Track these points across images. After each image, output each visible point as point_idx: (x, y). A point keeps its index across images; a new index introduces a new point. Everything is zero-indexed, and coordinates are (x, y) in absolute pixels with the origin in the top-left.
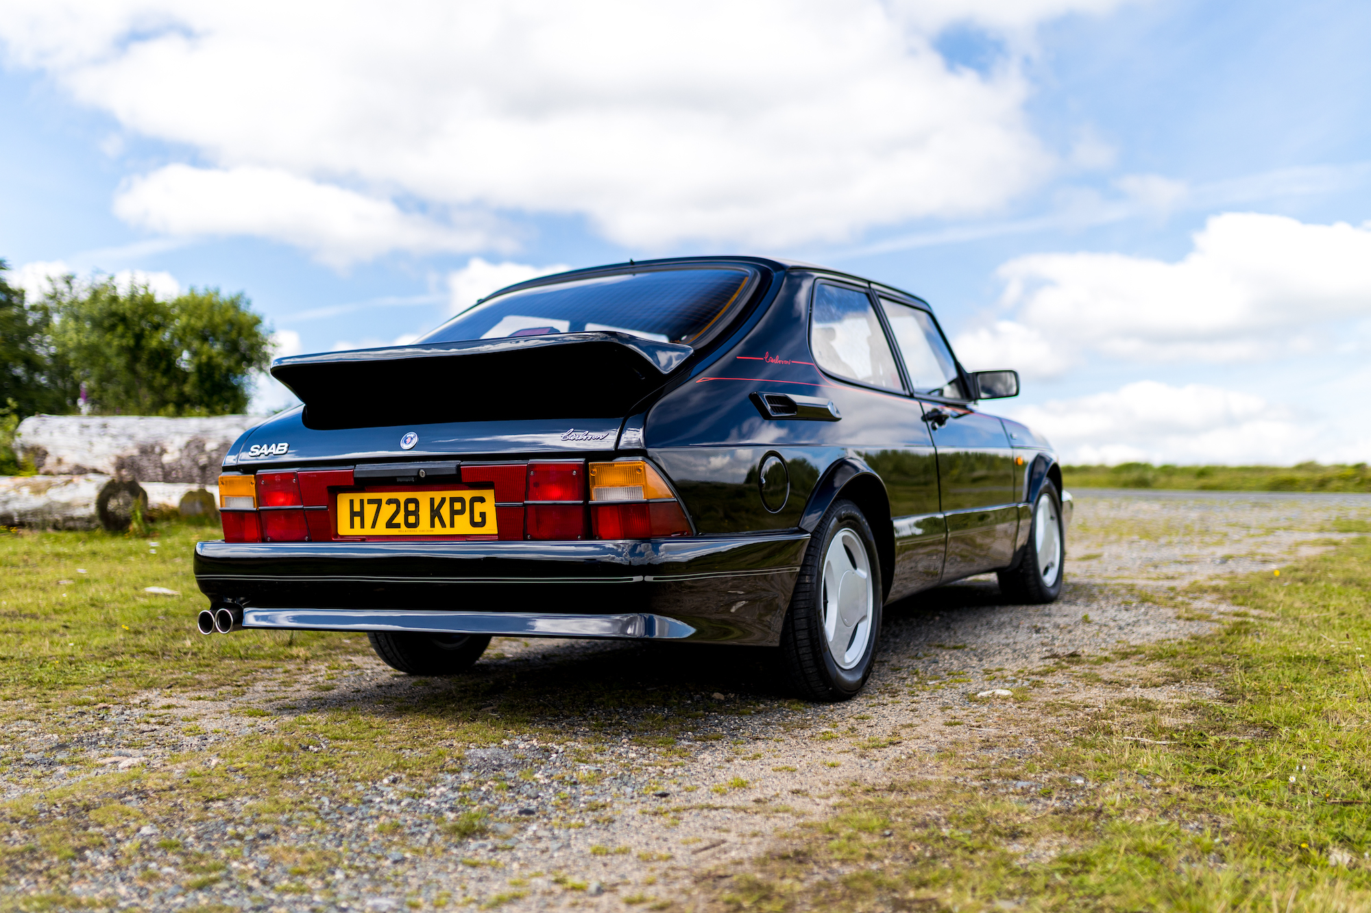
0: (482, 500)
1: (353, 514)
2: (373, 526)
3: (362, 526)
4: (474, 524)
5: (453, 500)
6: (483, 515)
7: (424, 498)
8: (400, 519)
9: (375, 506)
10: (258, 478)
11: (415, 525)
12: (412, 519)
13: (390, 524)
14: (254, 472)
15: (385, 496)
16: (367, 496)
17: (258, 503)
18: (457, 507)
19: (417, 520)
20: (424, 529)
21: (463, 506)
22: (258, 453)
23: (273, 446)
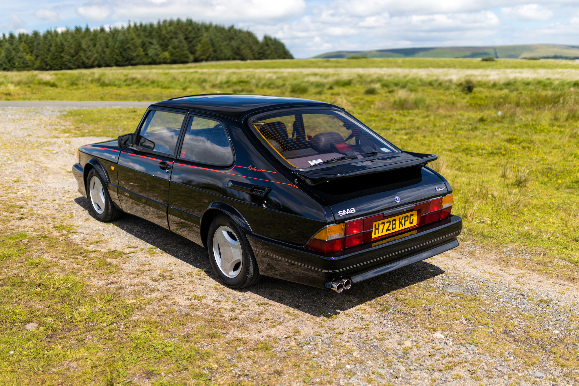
0: (413, 215)
1: (376, 229)
3: (378, 233)
4: (411, 223)
5: (406, 217)
6: (413, 220)
7: (397, 218)
9: (383, 225)
10: (346, 225)
11: (395, 228)
13: (388, 230)
14: (343, 222)
15: (386, 220)
16: (380, 222)
17: (345, 234)
18: (406, 219)
19: (396, 226)
20: (398, 229)
21: (408, 218)
22: (343, 214)
23: (348, 210)
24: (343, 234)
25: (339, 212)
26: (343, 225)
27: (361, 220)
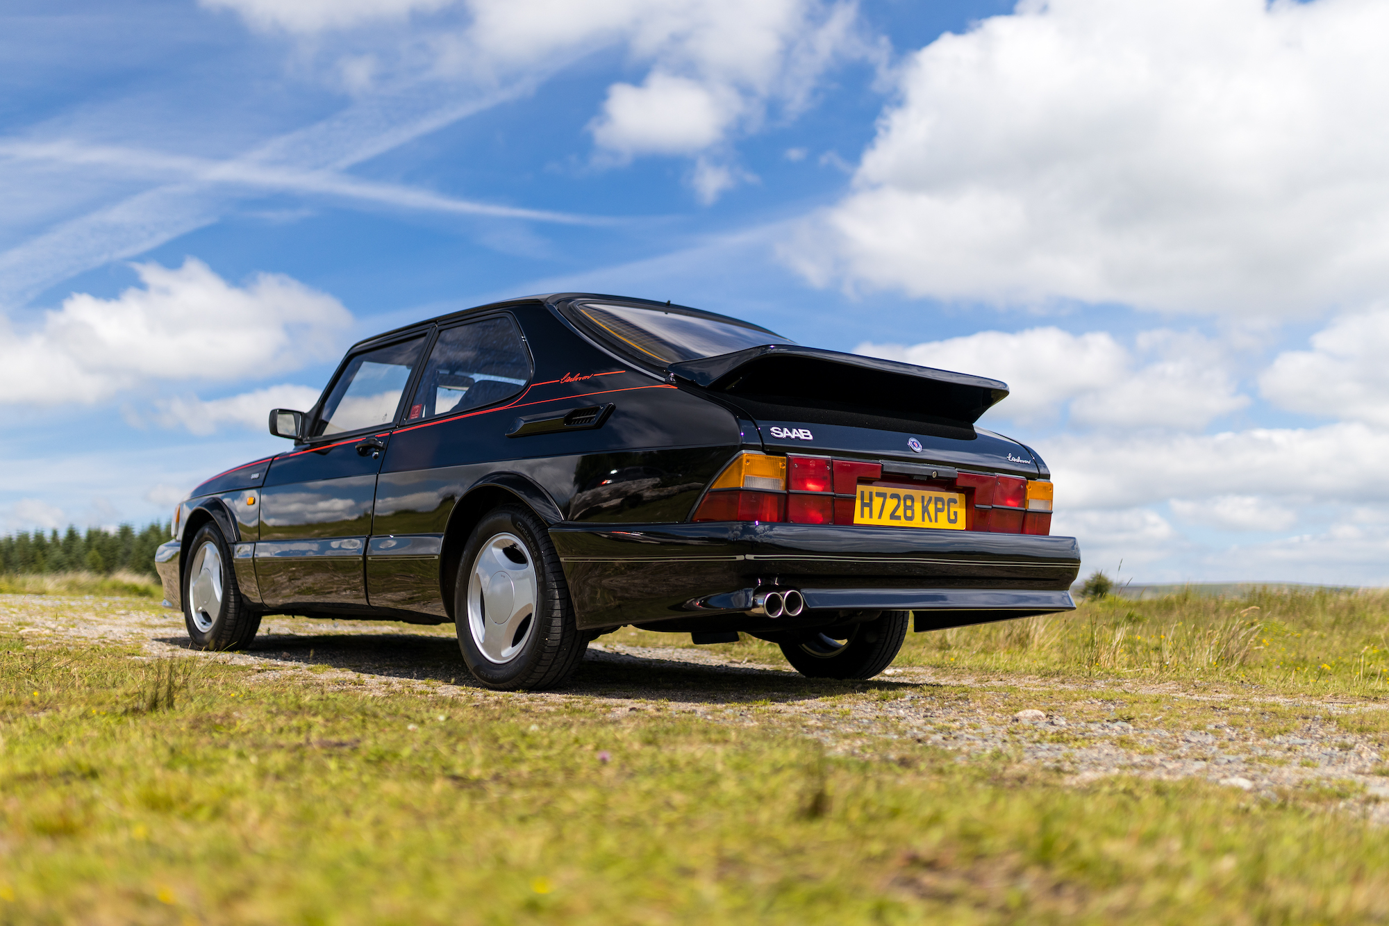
0: (955, 501)
1: (863, 505)
2: (880, 517)
3: (871, 516)
4: (951, 521)
5: (938, 500)
6: (955, 513)
7: (917, 493)
8: (900, 512)
9: (882, 499)
10: (789, 460)
11: (911, 519)
12: (909, 513)
13: (893, 516)
14: (784, 454)
15: (889, 490)
16: (875, 489)
17: (788, 486)
18: (940, 506)
19: (913, 513)
20: (917, 522)
21: (943, 505)
22: (783, 435)
23: (795, 430)
24: (782, 484)
25: (772, 429)
26: (783, 460)
27: (827, 462)
